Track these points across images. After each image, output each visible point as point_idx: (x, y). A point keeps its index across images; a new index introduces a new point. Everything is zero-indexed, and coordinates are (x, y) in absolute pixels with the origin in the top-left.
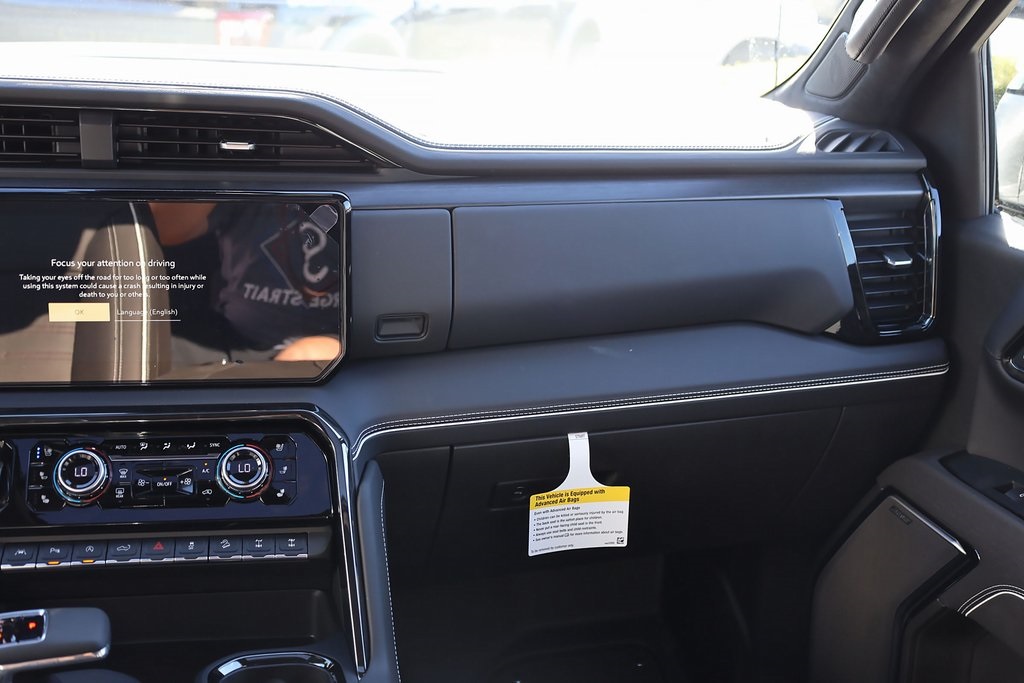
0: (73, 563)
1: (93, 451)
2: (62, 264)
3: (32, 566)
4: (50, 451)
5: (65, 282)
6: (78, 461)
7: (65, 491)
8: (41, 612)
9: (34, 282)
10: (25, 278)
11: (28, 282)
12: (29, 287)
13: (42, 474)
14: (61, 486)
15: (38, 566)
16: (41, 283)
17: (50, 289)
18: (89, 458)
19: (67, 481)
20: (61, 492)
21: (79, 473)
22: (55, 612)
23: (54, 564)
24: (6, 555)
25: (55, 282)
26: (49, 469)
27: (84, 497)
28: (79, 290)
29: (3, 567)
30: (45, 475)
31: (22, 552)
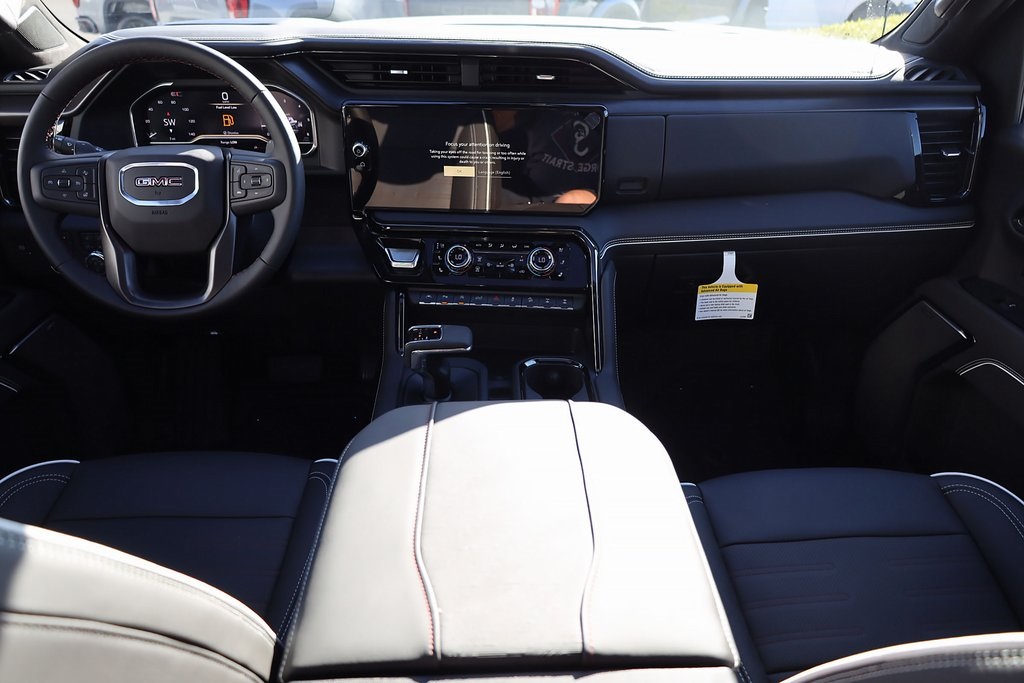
0: (453, 304)
1: (464, 247)
2: (449, 144)
4: (443, 245)
5: (453, 154)
7: (451, 266)
8: (440, 326)
9: (437, 154)
10: (434, 152)
11: (434, 154)
12: (434, 157)
13: (439, 257)
14: (449, 264)
15: (437, 304)
16: (440, 155)
17: (444, 158)
18: (463, 250)
19: (452, 261)
20: (449, 267)
21: (457, 257)
22: (446, 326)
23: (445, 303)
24: (422, 297)
25: (447, 155)
26: (443, 255)
27: (460, 270)
28: (459, 159)
29: (420, 303)
30: (441, 258)
31: (429, 296)
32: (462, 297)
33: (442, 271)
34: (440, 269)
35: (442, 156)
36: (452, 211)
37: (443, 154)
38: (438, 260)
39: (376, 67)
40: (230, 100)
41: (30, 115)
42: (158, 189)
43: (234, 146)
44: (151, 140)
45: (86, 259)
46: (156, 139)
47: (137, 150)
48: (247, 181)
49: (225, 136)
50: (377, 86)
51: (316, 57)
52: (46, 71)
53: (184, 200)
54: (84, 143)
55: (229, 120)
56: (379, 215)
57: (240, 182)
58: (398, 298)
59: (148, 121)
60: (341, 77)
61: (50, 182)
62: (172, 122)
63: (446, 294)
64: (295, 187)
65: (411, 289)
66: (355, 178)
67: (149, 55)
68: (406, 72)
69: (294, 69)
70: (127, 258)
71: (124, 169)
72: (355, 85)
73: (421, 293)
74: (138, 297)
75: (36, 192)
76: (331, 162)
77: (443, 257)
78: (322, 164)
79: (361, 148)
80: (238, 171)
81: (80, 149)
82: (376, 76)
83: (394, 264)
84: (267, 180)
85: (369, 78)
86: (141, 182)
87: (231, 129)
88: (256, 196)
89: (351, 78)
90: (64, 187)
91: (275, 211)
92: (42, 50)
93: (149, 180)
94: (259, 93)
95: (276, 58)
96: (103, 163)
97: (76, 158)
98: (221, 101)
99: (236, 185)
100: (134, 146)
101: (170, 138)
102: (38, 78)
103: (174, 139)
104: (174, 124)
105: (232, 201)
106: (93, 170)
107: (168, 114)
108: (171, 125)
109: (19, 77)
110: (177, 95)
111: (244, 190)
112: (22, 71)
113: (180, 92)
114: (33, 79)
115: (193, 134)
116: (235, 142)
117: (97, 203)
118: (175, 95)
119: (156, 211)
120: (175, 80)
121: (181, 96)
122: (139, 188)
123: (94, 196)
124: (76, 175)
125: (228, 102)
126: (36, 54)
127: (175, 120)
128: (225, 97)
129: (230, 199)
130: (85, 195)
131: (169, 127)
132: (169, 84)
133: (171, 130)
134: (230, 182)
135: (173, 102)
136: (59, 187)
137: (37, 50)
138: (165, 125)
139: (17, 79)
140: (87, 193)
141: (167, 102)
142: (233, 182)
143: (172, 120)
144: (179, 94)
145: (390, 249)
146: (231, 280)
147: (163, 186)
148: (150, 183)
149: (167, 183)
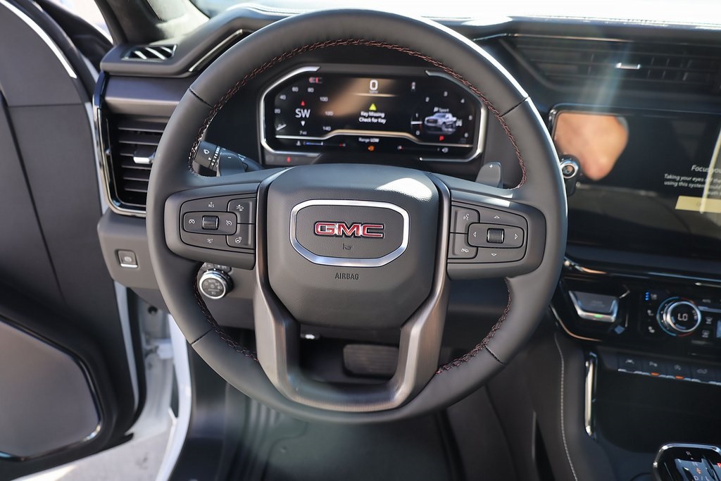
0: (668, 377)
2: (699, 169)
3: (640, 373)
4: (655, 296)
5: (698, 182)
9: (674, 180)
10: (668, 177)
11: (669, 180)
12: (669, 183)
13: (649, 311)
15: (644, 374)
17: (684, 187)
21: (681, 317)
23: (655, 374)
25: (690, 182)
29: (619, 370)
30: (652, 313)
31: (630, 361)
32: (678, 367)
33: (653, 331)
34: (650, 328)
35: (681, 184)
37: (684, 181)
38: (647, 316)
42: (347, 241)
44: (278, 133)
46: (285, 132)
51: (513, 42)
52: (171, 47)
53: (385, 260)
54: (230, 156)
57: (467, 234)
59: (277, 111)
61: (192, 221)
62: (306, 113)
63: (655, 360)
68: (637, 67)
73: (620, 355)
75: (172, 239)
77: (655, 312)
79: (572, 167)
80: (465, 216)
83: (582, 313)
88: (491, 260)
90: (207, 230)
92: (164, 21)
94: (522, 102)
99: (460, 239)
101: (301, 132)
102: (162, 57)
103: (305, 133)
104: (308, 116)
105: (449, 261)
106: (251, 204)
107: (303, 104)
108: (304, 116)
109: (139, 53)
110: (317, 81)
111: (475, 249)
112: (141, 46)
113: (321, 78)
114: (156, 57)
115: (328, 128)
116: (377, 140)
117: (252, 251)
118: (314, 82)
119: (342, 274)
120: (323, 65)
121: (321, 83)
122: (319, 237)
123: (250, 242)
124: (227, 212)
125: (377, 92)
126: (159, 25)
127: (309, 111)
128: (374, 86)
129: (447, 258)
130: (238, 241)
131: (302, 119)
132: (314, 69)
133: (303, 123)
134: (449, 233)
135: (310, 90)
136: (203, 229)
137: (161, 21)
138: (297, 116)
139: (138, 57)
140: (240, 238)
141: (303, 89)
142: (455, 233)
143: (306, 111)
144: (319, 80)
145: (577, 293)
146: (437, 376)
147: (355, 237)
148: (336, 232)
149: (361, 233)
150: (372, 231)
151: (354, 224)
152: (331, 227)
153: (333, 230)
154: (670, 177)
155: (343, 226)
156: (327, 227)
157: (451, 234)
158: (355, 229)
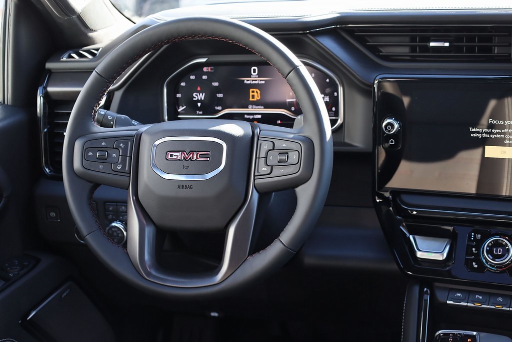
0: (489, 307)
1: (506, 239)
2: (495, 122)
3: (465, 304)
4: (479, 236)
5: (497, 133)
6: (497, 244)
7: (487, 261)
8: (475, 333)
9: (478, 133)
10: (473, 130)
11: (474, 132)
12: (475, 135)
13: (474, 249)
14: (485, 258)
15: (469, 304)
16: (482, 133)
17: (487, 137)
18: (504, 243)
19: (489, 255)
20: (484, 261)
21: (496, 251)
22: (483, 334)
23: (478, 305)
24: (451, 295)
25: (490, 133)
26: (478, 248)
27: (499, 266)
28: (505, 139)
29: (448, 302)
30: (475, 250)
31: (459, 295)
32: (500, 299)
33: (476, 266)
34: (474, 263)
35: (484, 135)
36: (478, 197)
37: (486, 133)
38: (472, 254)
39: (413, 39)
40: (259, 75)
41: (83, 90)
42: (186, 163)
43: (259, 121)
44: (179, 113)
45: (107, 228)
46: (185, 112)
47: (168, 125)
48: (273, 158)
49: (251, 110)
50: (413, 60)
51: (351, 32)
52: (97, 50)
53: (210, 175)
54: (123, 116)
55: (255, 95)
56: (405, 198)
57: (266, 158)
58: (421, 294)
59: (179, 95)
60: (375, 50)
61: (90, 154)
62: (201, 96)
63: (480, 293)
64: (322, 165)
65: (437, 284)
66: (382, 156)
67: (193, 34)
68: (447, 44)
69: (329, 44)
70: (149, 231)
71: (157, 143)
72: (387, 58)
73: (451, 290)
74: (153, 272)
75: (77, 164)
76: (358, 139)
77: (478, 249)
78: (347, 141)
79: (392, 124)
80: (266, 146)
81: (120, 123)
82: (413, 49)
83: (419, 255)
84: (293, 157)
85: (406, 50)
86: (171, 156)
87: (257, 104)
88: (282, 173)
89: (385, 51)
90: (102, 159)
91: (299, 190)
92: (95, 31)
93: (179, 154)
94: (295, 68)
95: (310, 33)
96: (139, 137)
97: (116, 131)
98: (250, 75)
99: (262, 161)
100: (164, 121)
101: (198, 112)
102: (90, 57)
103: (201, 113)
104: (203, 99)
105: (256, 178)
106: (130, 143)
107: (199, 89)
108: (199, 99)
109: (74, 55)
110: (209, 70)
111: (270, 167)
112: (76, 50)
113: (212, 67)
114: (86, 57)
115: (219, 108)
116: (260, 116)
117: (128, 175)
118: (207, 70)
119: (181, 185)
120: (210, 56)
121: (212, 71)
122: (169, 161)
123: (127, 169)
124: (114, 148)
125: (257, 76)
126: (90, 34)
127: (204, 94)
128: (254, 72)
129: (255, 176)
130: (119, 167)
131: (198, 101)
132: (204, 60)
133: (199, 104)
134: (256, 158)
135: (205, 77)
136: (97, 159)
137: (92, 31)
138: (194, 99)
139: (73, 57)
140: (121, 165)
141: (199, 77)
142: (259, 158)
143: (201, 94)
144: (211, 69)
145: (416, 237)
146: (247, 261)
147: (191, 160)
148: (179, 157)
149: (195, 158)
150: (202, 156)
151: (191, 152)
152: (177, 154)
153: (177, 156)
154: (474, 130)
155: (184, 153)
156: (174, 154)
157: (257, 159)
158: (191, 155)
